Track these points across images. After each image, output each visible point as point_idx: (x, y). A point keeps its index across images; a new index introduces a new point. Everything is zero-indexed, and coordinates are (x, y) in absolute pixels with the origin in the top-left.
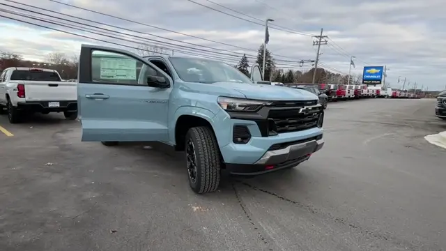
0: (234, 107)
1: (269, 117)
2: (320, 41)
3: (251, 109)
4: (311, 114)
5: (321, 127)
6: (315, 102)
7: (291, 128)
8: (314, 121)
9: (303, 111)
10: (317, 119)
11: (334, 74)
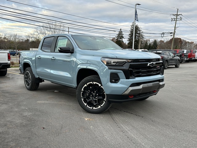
0: (111, 63)
1: (129, 68)
2: (177, 18)
3: (119, 64)
4: (155, 67)
5: (163, 74)
6: (158, 60)
7: (142, 75)
8: (157, 71)
9: (150, 64)
10: (160, 70)
11: (189, 42)
